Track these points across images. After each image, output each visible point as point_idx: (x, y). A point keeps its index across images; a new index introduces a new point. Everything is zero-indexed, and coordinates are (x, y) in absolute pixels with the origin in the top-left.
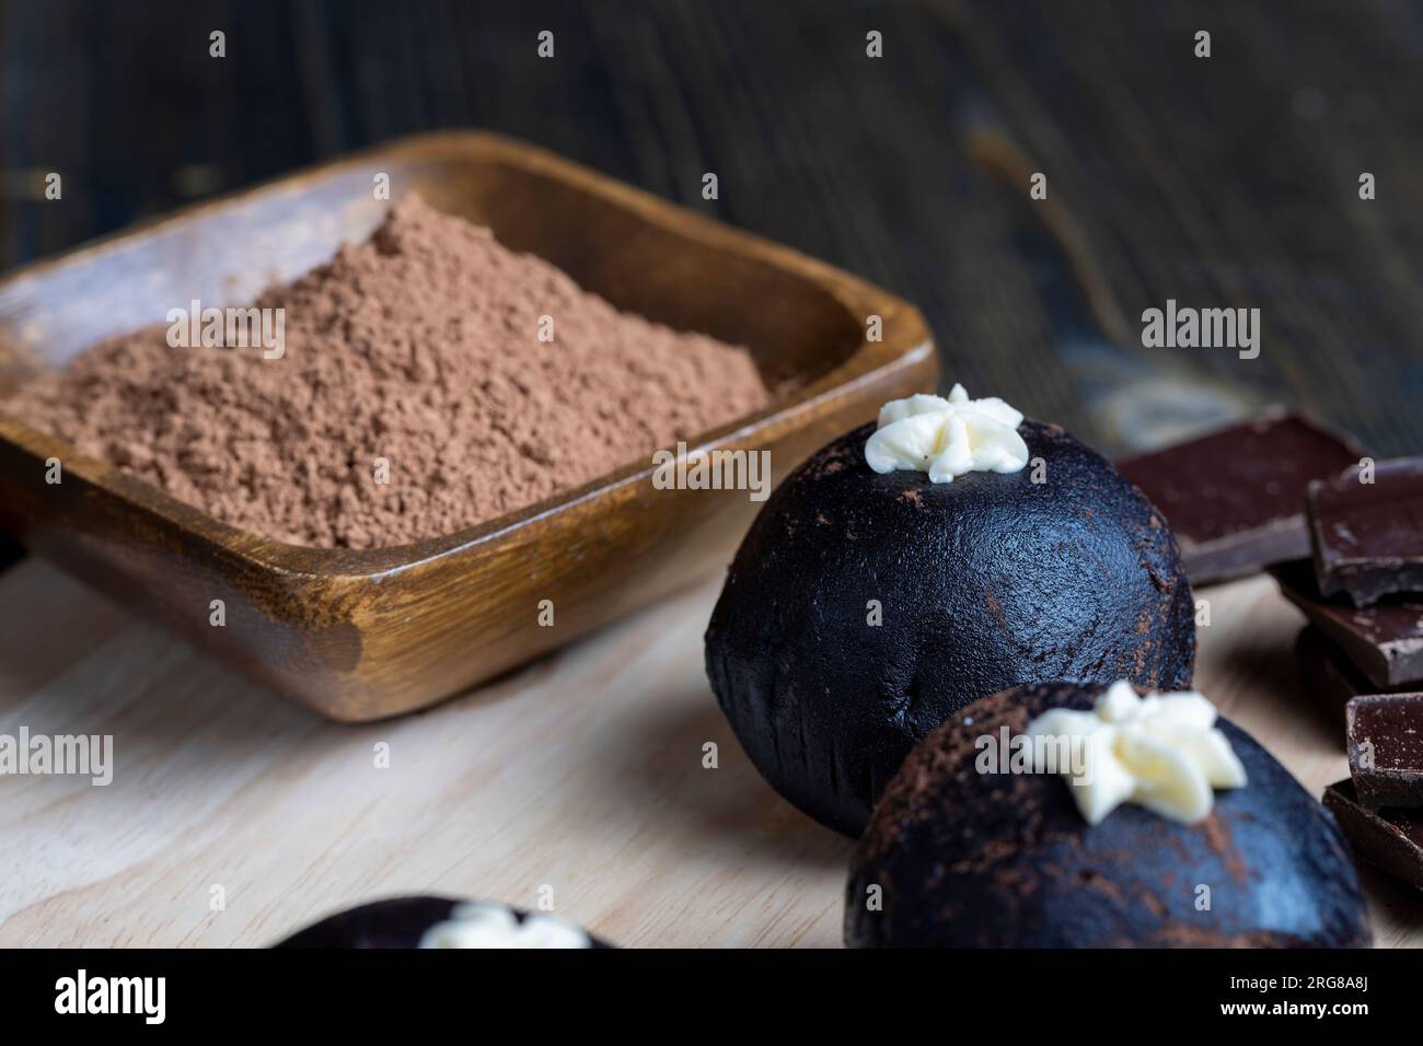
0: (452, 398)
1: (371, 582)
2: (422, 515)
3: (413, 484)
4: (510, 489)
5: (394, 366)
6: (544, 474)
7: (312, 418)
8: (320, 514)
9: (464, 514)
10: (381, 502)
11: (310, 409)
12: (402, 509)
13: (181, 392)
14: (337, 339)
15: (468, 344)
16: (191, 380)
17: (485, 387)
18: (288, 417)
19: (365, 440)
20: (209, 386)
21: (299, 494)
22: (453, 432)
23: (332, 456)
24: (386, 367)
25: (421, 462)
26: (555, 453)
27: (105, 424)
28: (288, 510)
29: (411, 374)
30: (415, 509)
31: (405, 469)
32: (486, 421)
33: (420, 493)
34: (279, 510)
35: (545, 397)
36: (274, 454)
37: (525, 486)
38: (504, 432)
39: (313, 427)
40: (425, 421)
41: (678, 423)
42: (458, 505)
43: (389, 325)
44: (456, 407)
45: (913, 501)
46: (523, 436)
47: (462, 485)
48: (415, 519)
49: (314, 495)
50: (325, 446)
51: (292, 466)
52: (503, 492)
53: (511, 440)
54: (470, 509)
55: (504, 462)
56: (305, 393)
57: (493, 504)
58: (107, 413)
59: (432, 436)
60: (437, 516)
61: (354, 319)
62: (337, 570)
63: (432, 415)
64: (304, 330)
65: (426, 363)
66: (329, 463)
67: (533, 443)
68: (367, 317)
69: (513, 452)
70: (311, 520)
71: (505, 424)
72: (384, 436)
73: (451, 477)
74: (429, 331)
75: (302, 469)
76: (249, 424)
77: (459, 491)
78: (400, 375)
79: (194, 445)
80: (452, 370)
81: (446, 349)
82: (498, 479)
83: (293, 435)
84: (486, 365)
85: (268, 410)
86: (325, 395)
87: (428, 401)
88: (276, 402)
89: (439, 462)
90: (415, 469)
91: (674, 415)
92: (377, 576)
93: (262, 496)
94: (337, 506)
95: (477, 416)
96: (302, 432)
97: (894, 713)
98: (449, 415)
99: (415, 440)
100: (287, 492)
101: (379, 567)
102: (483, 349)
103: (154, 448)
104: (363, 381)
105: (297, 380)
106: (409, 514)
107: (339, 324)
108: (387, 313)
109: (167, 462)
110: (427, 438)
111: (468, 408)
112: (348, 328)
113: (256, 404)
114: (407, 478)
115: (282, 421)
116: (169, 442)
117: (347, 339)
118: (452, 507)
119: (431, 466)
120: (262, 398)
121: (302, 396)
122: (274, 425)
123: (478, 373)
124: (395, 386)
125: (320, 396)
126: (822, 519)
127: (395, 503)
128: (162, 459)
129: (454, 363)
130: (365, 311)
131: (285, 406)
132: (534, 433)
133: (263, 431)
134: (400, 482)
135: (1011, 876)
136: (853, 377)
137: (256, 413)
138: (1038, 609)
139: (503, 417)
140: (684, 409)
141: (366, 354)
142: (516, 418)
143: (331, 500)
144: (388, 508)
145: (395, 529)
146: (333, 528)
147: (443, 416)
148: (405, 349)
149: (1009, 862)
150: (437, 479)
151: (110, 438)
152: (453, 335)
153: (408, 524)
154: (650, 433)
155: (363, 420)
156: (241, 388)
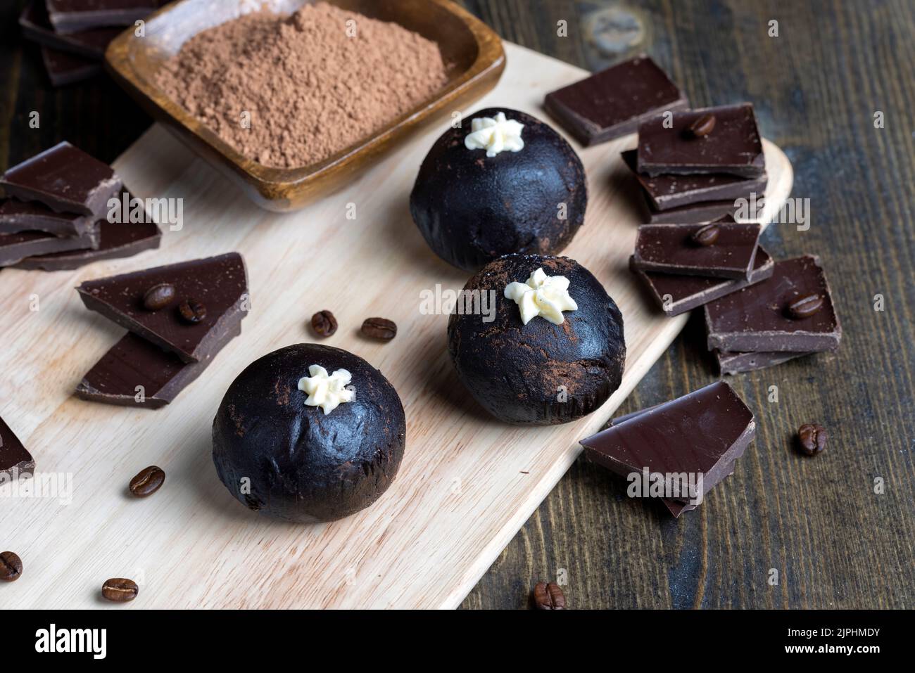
0: (323, 93)
1: (293, 185)
2: (312, 145)
3: (309, 131)
4: (344, 132)
5: (301, 81)
6: (357, 125)
7: (272, 104)
8: (276, 142)
9: (327, 144)
10: (297, 138)
11: (271, 100)
12: (305, 142)
13: (224, 88)
14: (280, 69)
15: (329, 69)
16: (227, 83)
17: (335, 88)
18: (263, 102)
19: (291, 112)
20: (234, 86)
21: (268, 133)
22: (324, 108)
23: (279, 118)
24: (298, 82)
25: (312, 122)
26: (361, 116)
27: (196, 93)
28: (264, 138)
29: (308, 84)
30: (309, 142)
31: (306, 125)
32: (336, 102)
33: (311, 136)
34: (261, 138)
35: (357, 90)
36: (258, 116)
37: (350, 130)
38: (342, 108)
39: (272, 108)
40: (313, 105)
41: (408, 89)
42: (325, 140)
43: (300, 63)
44: (324, 97)
45: (480, 165)
46: (349, 109)
47: (326, 132)
48: (310, 147)
49: (273, 133)
50: (277, 114)
51: (265, 121)
52: (341, 134)
53: (345, 111)
54: (330, 142)
55: (342, 121)
56: (269, 93)
57: (338, 139)
58: (197, 89)
59: (316, 110)
60: (317, 145)
61: (287, 61)
62: (281, 179)
63: (316, 102)
64: (268, 62)
65: (313, 80)
66: (278, 121)
67: (352, 112)
68: (292, 61)
69: (346, 117)
70: (272, 144)
71: (342, 104)
72: (298, 111)
73: (323, 129)
74: (314, 66)
75: (268, 123)
76: (249, 104)
77: (326, 135)
78: (304, 84)
79: (229, 112)
80: (323, 82)
81: (321, 73)
82: (340, 129)
83: (265, 110)
84: (336, 78)
85: (256, 99)
86: (277, 94)
87: (314, 95)
88: (259, 96)
89: (318, 121)
90: (309, 124)
91: (407, 86)
92: (296, 182)
93: (254, 134)
94: (281, 139)
95: (332, 101)
96: (268, 109)
97: (473, 241)
98: (322, 100)
99: (310, 113)
100: (263, 131)
101: (296, 178)
102: (334, 70)
103: (214, 110)
104: (290, 88)
105: (266, 87)
106: (307, 144)
107: (281, 63)
108: (299, 58)
109: (220, 117)
110: (314, 112)
111: (329, 97)
112: (284, 64)
113: (251, 96)
114: (307, 128)
115: (261, 104)
116: (220, 108)
117: (284, 69)
118: (323, 141)
119: (315, 124)
120: (253, 94)
121: (268, 94)
122: (258, 105)
123: (332, 82)
124: (302, 90)
125: (274, 94)
126: (449, 167)
127: (302, 139)
128: (218, 115)
129: (323, 78)
130: (290, 58)
131: (262, 98)
132: (353, 108)
133: (254, 107)
134: (304, 130)
135: (498, 341)
136: (472, 76)
137: (251, 100)
138: (524, 206)
139: (342, 101)
140: (411, 83)
141: (291, 76)
142: (346, 102)
143: (280, 136)
144: (300, 141)
145: (302, 150)
146: (280, 148)
147: (319, 101)
148: (306, 74)
149: (497, 336)
150: (317, 130)
151: (198, 100)
152: (323, 66)
153: (307, 148)
154: (397, 96)
155: (291, 105)
156: (245, 88)
